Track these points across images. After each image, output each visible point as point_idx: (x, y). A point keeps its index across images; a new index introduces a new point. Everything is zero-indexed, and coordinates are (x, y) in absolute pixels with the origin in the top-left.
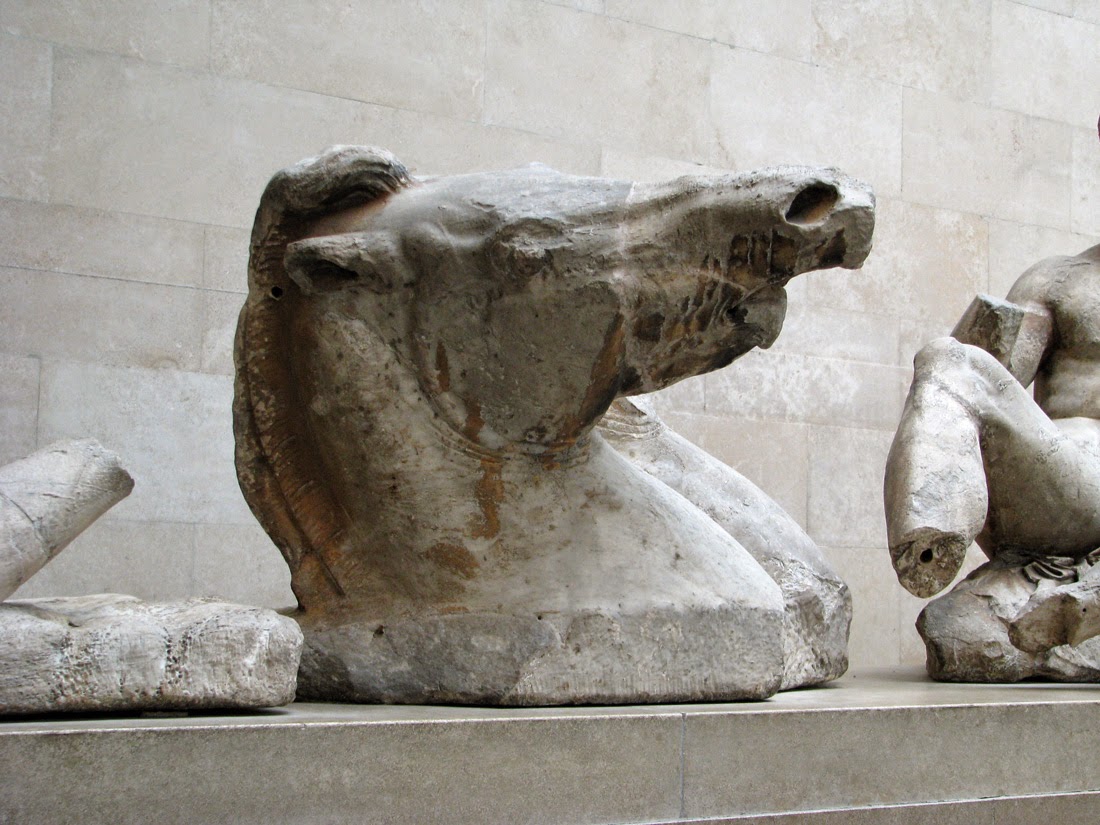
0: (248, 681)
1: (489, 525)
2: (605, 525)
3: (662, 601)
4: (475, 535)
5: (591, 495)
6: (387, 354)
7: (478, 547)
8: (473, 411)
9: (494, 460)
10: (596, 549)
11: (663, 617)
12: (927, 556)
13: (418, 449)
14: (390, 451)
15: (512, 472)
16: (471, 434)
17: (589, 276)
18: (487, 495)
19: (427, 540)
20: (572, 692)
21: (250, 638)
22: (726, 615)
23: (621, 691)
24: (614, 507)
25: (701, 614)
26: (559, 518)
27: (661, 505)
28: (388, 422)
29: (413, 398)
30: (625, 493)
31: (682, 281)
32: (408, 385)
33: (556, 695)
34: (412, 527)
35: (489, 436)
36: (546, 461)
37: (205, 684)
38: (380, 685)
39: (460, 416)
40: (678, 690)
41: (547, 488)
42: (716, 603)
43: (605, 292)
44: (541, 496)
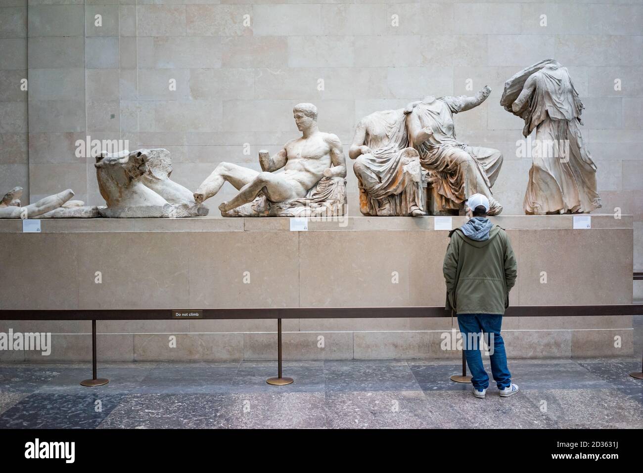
0: (83, 215)
1: (121, 197)
2: (135, 195)
3: (141, 205)
4: (120, 197)
5: (133, 192)
6: (106, 176)
7: (120, 199)
8: (117, 182)
9: (121, 188)
10: (133, 198)
11: (141, 207)
12: (198, 197)
13: (112, 187)
14: (109, 188)
15: (123, 190)
16: (117, 184)
17: (120, 166)
18: (120, 192)
19: (115, 198)
20: (128, 216)
21: (83, 210)
22: (152, 207)
23: (135, 217)
24: (136, 193)
25: (148, 207)
26: (129, 195)
27: (145, 192)
28: (108, 184)
29: (110, 181)
30: (138, 191)
31: (130, 165)
32: (110, 180)
33: (126, 217)
34: (113, 197)
35: (119, 185)
36: (127, 188)
37: (78, 215)
38: (109, 216)
39: (116, 183)
40: (144, 216)
41: (127, 191)
42: (150, 205)
43: (122, 168)
44: (127, 192)
